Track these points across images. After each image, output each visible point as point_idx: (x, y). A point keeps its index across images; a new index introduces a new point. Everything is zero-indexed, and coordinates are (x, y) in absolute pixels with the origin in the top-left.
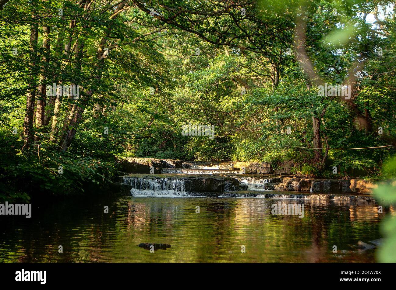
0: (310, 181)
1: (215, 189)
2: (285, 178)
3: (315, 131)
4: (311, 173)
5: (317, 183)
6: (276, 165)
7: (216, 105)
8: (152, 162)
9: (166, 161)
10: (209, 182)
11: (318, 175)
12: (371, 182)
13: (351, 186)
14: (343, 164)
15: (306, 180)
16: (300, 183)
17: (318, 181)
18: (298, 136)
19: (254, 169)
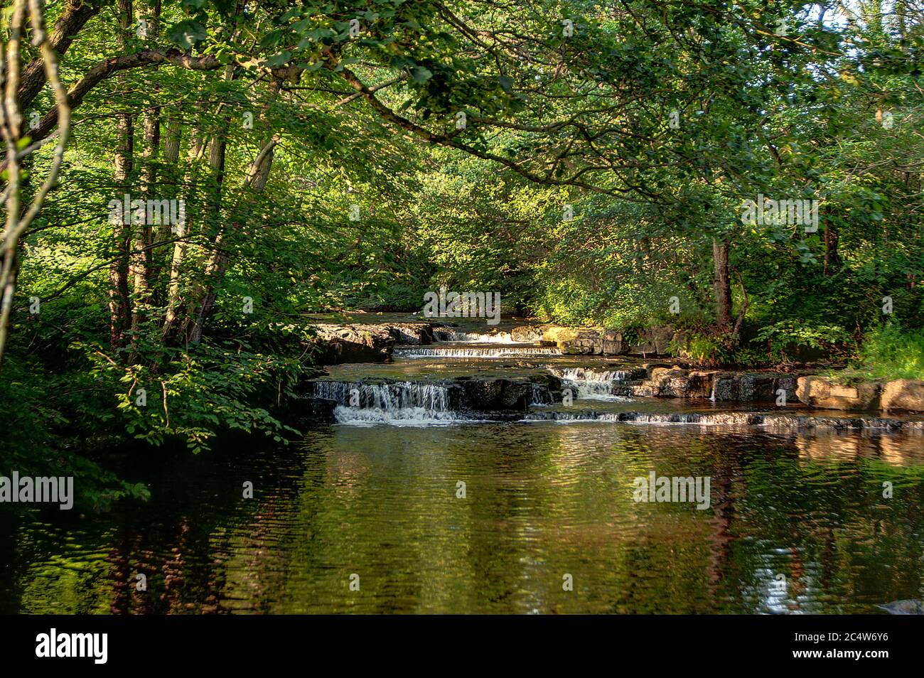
0: (710, 376)
1: (512, 403)
2: (657, 371)
3: (718, 267)
4: (710, 357)
5: (725, 381)
6: (635, 336)
7: (505, 207)
8: (373, 337)
9: (401, 329)
10: (499, 389)
11: (725, 360)
12: (841, 384)
13: (799, 390)
14: (780, 337)
15: (701, 374)
16: (690, 382)
17: (728, 378)
18: (681, 276)
19: (587, 344)
